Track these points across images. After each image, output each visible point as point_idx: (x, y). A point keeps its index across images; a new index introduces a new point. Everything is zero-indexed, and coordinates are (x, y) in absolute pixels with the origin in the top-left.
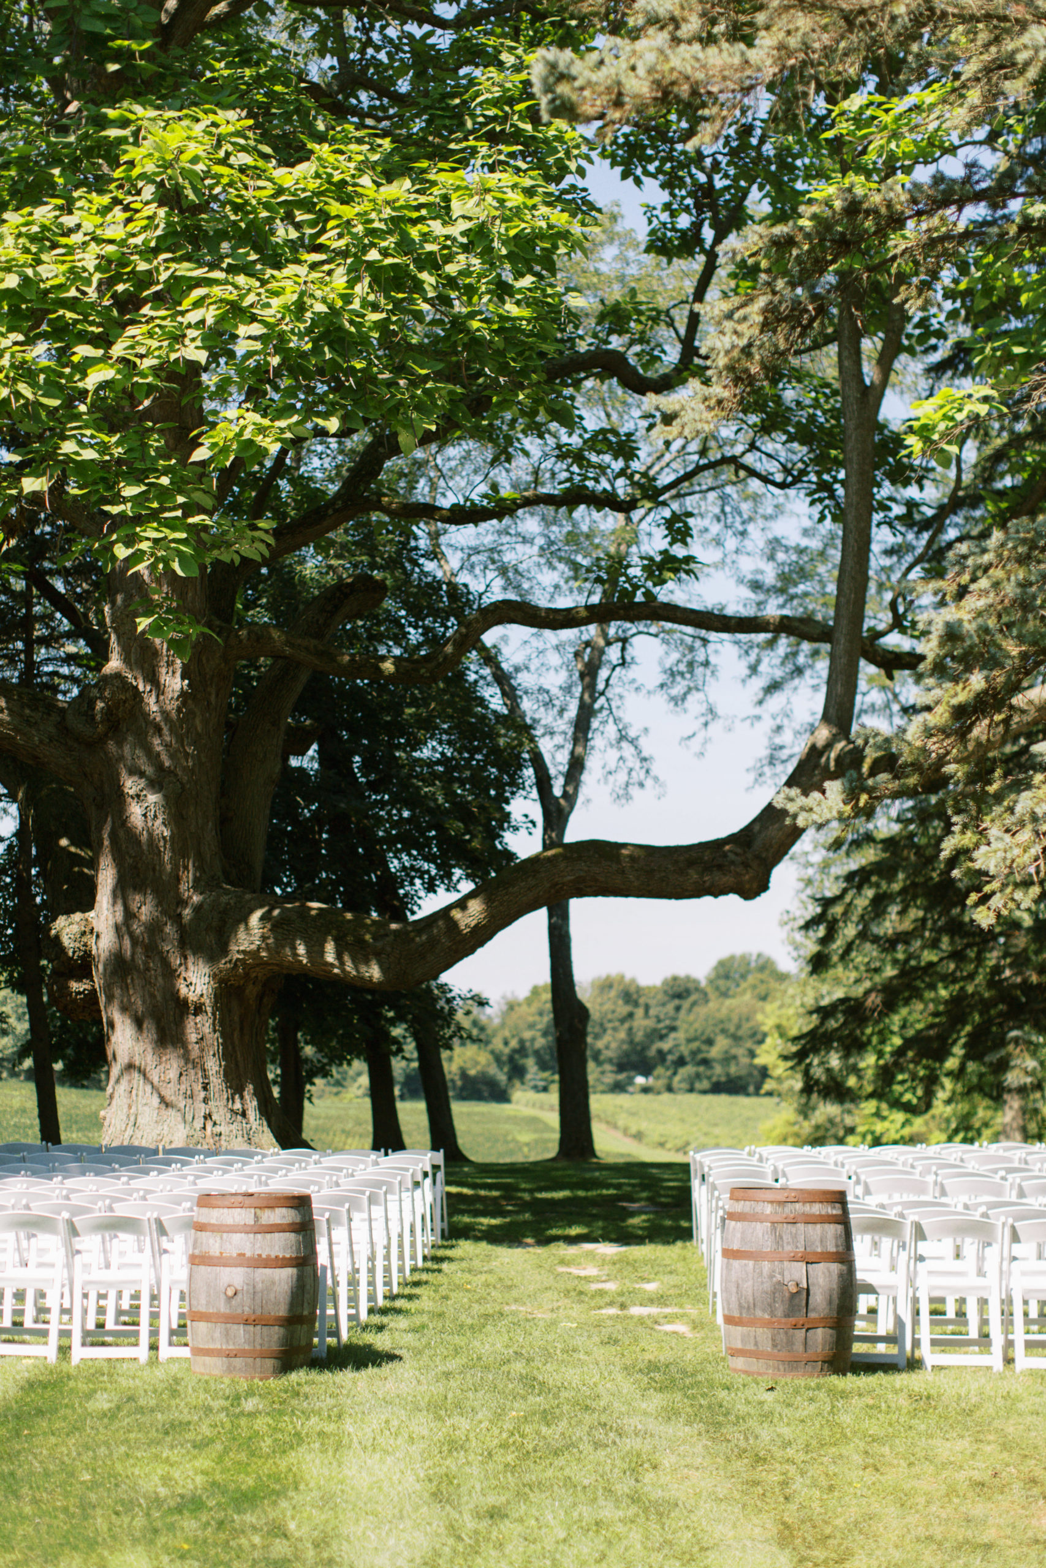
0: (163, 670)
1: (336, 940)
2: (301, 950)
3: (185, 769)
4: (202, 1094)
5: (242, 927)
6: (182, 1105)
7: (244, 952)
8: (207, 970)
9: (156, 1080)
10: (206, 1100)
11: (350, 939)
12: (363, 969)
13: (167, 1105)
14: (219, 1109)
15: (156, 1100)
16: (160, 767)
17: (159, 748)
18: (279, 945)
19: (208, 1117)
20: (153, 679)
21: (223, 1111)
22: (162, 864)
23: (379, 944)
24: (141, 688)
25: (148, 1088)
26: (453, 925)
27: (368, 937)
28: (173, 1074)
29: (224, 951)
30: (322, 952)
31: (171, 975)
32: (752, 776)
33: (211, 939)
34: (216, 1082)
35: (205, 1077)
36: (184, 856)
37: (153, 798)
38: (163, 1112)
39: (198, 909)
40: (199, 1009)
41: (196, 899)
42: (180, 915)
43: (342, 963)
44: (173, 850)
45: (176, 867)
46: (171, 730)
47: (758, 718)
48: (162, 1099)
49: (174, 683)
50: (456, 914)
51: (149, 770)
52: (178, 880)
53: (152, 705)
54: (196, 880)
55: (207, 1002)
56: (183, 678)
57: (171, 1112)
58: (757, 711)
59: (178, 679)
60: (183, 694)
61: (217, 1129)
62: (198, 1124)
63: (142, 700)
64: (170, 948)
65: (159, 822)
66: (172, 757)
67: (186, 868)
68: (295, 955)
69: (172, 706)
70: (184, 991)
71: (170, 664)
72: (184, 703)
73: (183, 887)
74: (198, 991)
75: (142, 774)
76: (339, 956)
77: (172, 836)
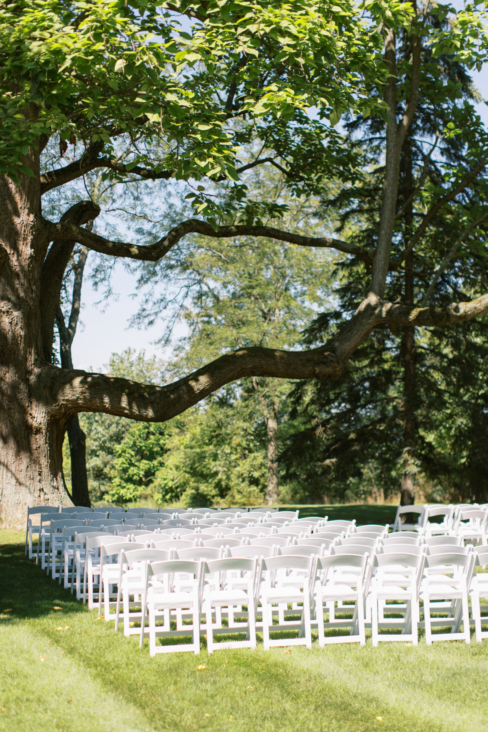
0: (21, 243)
1: (128, 395)
2: (106, 400)
3: (32, 298)
4: (39, 478)
5: (68, 386)
6: (28, 484)
7: (67, 400)
8: (44, 410)
9: (13, 470)
10: (40, 481)
11: (136, 395)
12: (143, 411)
13: (20, 484)
14: (46, 485)
15: (14, 481)
16: (18, 297)
17: (18, 286)
18: (92, 397)
19: (41, 490)
20: (15, 248)
21: (49, 487)
22: (19, 351)
23: (153, 398)
24: (8, 252)
25: (9, 474)
26: (191, 389)
27: (146, 394)
28: (23, 467)
29: (55, 399)
30: (120, 401)
31: (24, 412)
32: (128, 324)
33: (46, 392)
34: (46, 471)
35: (41, 468)
36: (30, 347)
37: (16, 314)
38: (18, 487)
39: (39, 376)
40: (38, 431)
41: (36, 370)
42: (28, 379)
43: (131, 407)
44: (25, 343)
45: (26, 353)
46: (25, 276)
47: (136, 295)
48: (17, 480)
49: (27, 251)
50: (193, 383)
51: (13, 298)
52: (26, 359)
53: (14, 260)
54: (36, 360)
55: (44, 427)
56: (31, 248)
57: (23, 488)
58: (136, 292)
59: (29, 248)
60: (31, 257)
61: (47, 497)
62: (37, 494)
63: (9, 259)
64: (23, 396)
65: (18, 327)
66: (25, 292)
67: (30, 353)
68: (103, 402)
69: (25, 263)
70: (30, 421)
71: (25, 239)
72: (31, 262)
73: (29, 364)
74: (39, 421)
75: (9, 300)
76: (130, 404)
77: (25, 336)
